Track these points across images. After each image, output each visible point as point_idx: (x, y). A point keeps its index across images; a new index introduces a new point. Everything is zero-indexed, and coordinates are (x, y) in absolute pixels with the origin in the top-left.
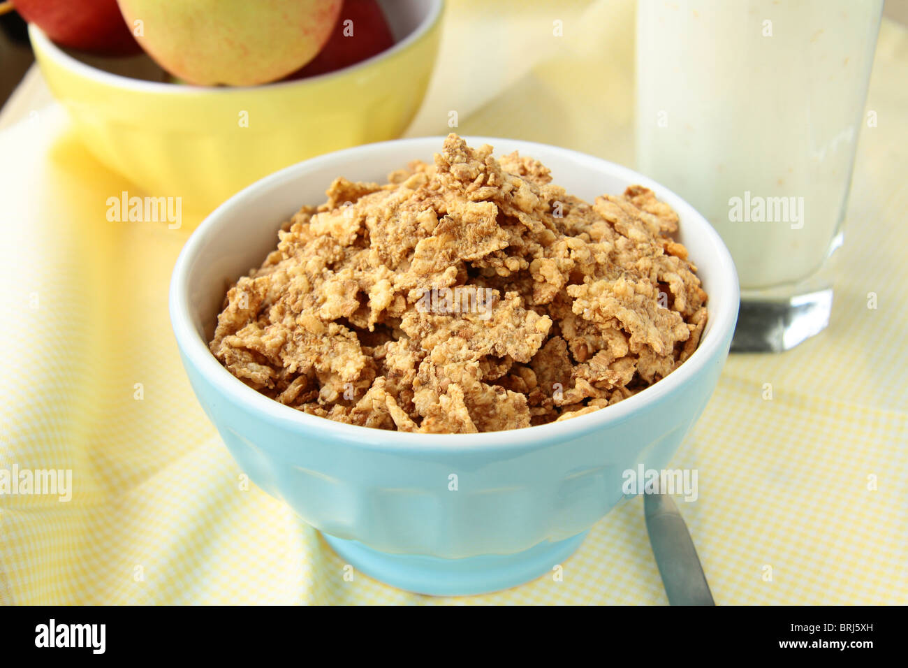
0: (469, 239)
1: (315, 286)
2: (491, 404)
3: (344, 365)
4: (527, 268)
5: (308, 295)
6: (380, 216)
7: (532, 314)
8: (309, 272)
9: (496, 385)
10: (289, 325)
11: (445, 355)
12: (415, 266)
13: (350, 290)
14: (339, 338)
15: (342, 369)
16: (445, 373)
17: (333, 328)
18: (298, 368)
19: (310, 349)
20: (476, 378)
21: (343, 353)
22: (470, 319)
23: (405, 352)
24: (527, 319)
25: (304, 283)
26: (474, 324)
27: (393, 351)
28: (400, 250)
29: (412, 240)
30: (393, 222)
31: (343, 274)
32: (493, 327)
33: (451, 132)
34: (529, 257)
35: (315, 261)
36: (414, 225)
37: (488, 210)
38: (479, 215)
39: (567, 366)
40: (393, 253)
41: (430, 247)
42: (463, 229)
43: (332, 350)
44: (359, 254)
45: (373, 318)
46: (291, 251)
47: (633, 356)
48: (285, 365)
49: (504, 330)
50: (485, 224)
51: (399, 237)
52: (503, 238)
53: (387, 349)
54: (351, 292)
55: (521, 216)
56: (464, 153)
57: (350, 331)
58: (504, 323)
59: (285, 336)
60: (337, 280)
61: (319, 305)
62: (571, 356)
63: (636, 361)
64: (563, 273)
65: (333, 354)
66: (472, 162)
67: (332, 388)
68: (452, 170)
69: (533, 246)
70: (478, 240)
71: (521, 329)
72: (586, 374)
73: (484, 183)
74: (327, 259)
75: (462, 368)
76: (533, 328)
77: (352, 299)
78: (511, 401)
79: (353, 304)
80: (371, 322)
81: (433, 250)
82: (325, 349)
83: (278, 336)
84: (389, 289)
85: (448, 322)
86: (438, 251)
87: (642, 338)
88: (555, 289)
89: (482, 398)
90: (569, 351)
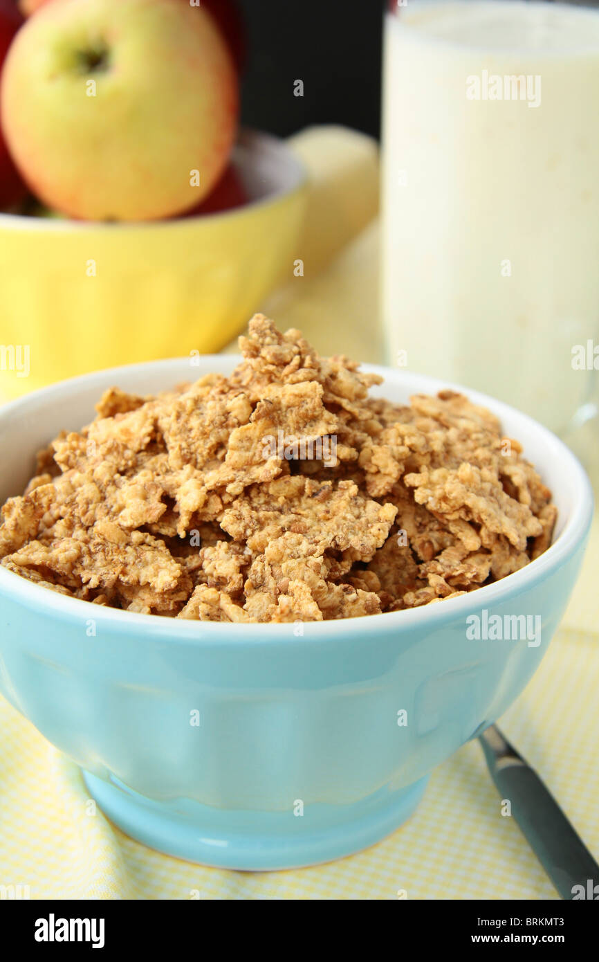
0: (291, 424)
1: (107, 494)
2: (338, 606)
3: (156, 575)
4: (356, 458)
5: (101, 504)
6: (180, 410)
7: (372, 505)
8: (98, 479)
9: (344, 583)
10: (81, 538)
11: (282, 550)
12: (230, 458)
13: (153, 492)
14: (144, 547)
15: (154, 579)
16: (283, 572)
17: (136, 536)
18: (100, 582)
19: (112, 560)
20: (320, 576)
21: (152, 563)
22: (302, 512)
23: (227, 556)
24: (367, 509)
25: (95, 491)
26: (307, 517)
27: (212, 556)
28: (209, 445)
29: (222, 432)
30: (197, 415)
31: (141, 477)
32: (329, 519)
33: (258, 312)
34: (358, 446)
35: (104, 467)
36: (223, 415)
37: (312, 390)
38: (302, 397)
39: (410, 567)
40: (199, 451)
41: (247, 437)
42: (284, 414)
43: (139, 560)
44: (153, 459)
45: (183, 521)
46: (72, 460)
47: (485, 551)
48: (84, 580)
49: (343, 521)
50: (309, 406)
51: (206, 430)
52: (331, 422)
53: (203, 556)
54: (154, 495)
55: (345, 403)
56: (274, 335)
57: (156, 540)
58: (342, 514)
59: (80, 549)
60: (136, 483)
61: (115, 514)
62: (415, 554)
63: (490, 557)
64: (399, 461)
65: (141, 564)
66: (284, 345)
67: (142, 603)
68: (264, 352)
69: (360, 435)
70: (301, 426)
71: (363, 520)
72: (439, 568)
73: (301, 366)
74: (117, 465)
75: (303, 565)
76: (376, 518)
77: (156, 502)
78: (361, 602)
79: (160, 508)
80: (181, 527)
81: (250, 439)
82: (130, 559)
83: (72, 548)
84: (200, 488)
85: (276, 518)
86: (256, 441)
87: (497, 527)
88: (392, 479)
89: (328, 599)
90: (412, 550)
